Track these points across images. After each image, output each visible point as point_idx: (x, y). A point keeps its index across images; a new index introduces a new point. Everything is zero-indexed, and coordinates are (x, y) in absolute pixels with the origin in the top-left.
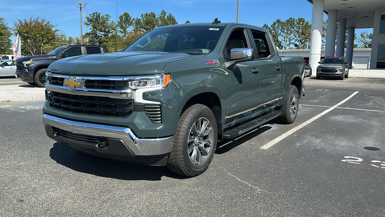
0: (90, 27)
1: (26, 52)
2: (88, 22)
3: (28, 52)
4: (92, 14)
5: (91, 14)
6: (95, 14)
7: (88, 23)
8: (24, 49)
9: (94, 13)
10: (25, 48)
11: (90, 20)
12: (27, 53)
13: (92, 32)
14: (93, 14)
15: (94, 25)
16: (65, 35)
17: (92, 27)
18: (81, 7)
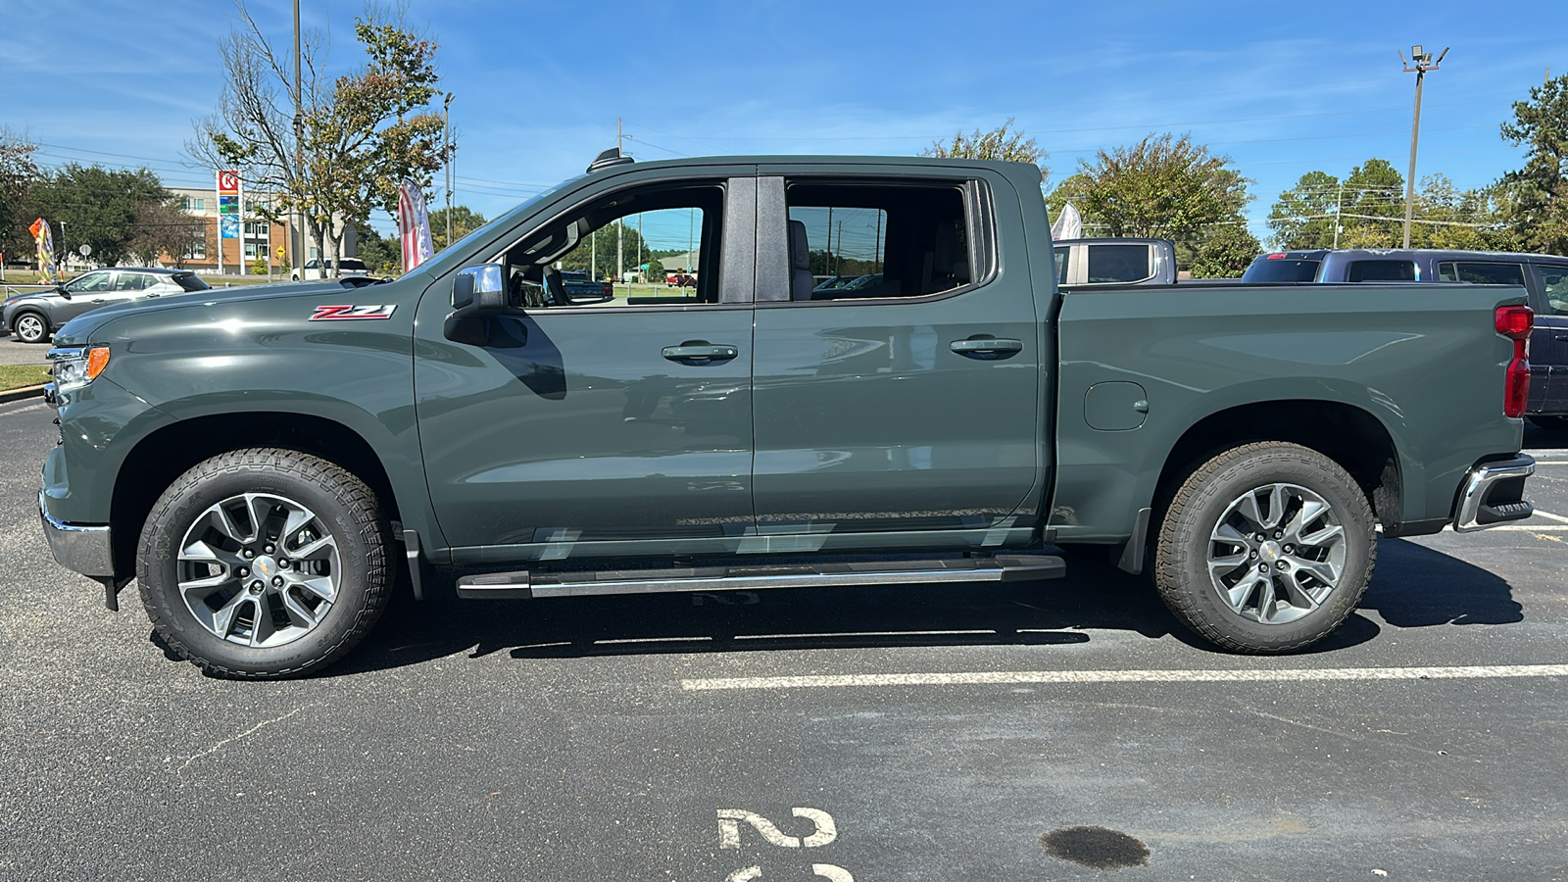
0: (1526, 146)
1: (1227, 261)
2: (1520, 123)
3: (1234, 261)
4: (1543, 89)
5: (1537, 89)
6: (1558, 85)
7: (1520, 129)
8: (1224, 250)
9: (1555, 82)
10: (1226, 246)
11: (1529, 117)
12: (1231, 266)
13: (1531, 165)
14: (1550, 85)
15: (1546, 136)
16: (1446, 186)
17: (1536, 147)
18: (1420, 69)
